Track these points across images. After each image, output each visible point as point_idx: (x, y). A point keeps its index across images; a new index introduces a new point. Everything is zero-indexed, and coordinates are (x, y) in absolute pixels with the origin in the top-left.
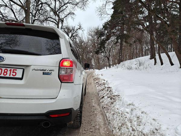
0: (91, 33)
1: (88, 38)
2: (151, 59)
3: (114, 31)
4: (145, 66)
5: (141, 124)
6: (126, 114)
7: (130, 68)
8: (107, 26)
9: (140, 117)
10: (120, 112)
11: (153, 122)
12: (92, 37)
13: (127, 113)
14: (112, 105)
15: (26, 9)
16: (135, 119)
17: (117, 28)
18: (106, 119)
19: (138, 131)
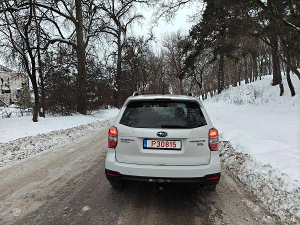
0: (167, 42)
1: (162, 51)
2: (274, 84)
3: (207, 39)
4: (265, 98)
5: (283, 185)
6: (263, 176)
7: (239, 102)
8: (197, 32)
9: (282, 179)
10: (256, 174)
11: (296, 183)
12: (170, 49)
13: (265, 175)
14: (242, 166)
15: (77, 21)
16: (276, 181)
17: (213, 33)
18: (237, 181)
19: (280, 190)
